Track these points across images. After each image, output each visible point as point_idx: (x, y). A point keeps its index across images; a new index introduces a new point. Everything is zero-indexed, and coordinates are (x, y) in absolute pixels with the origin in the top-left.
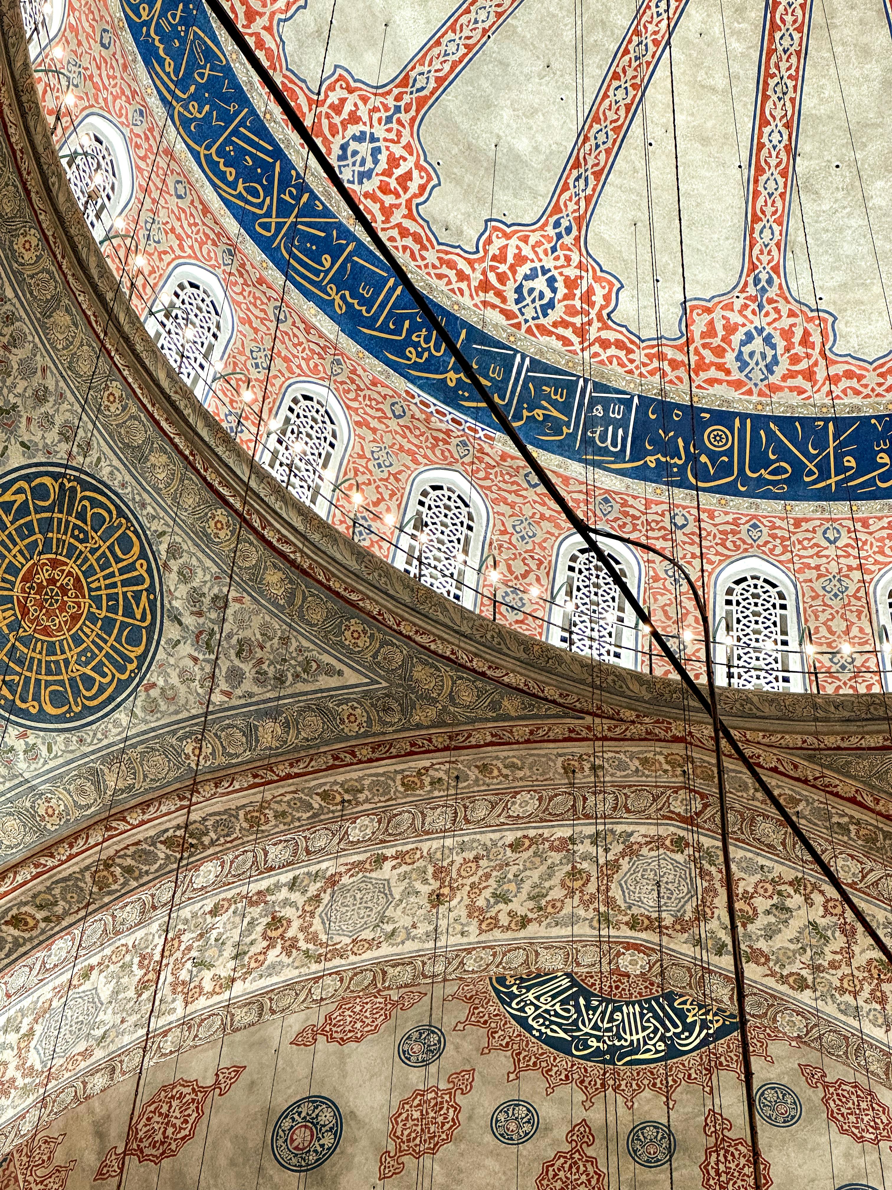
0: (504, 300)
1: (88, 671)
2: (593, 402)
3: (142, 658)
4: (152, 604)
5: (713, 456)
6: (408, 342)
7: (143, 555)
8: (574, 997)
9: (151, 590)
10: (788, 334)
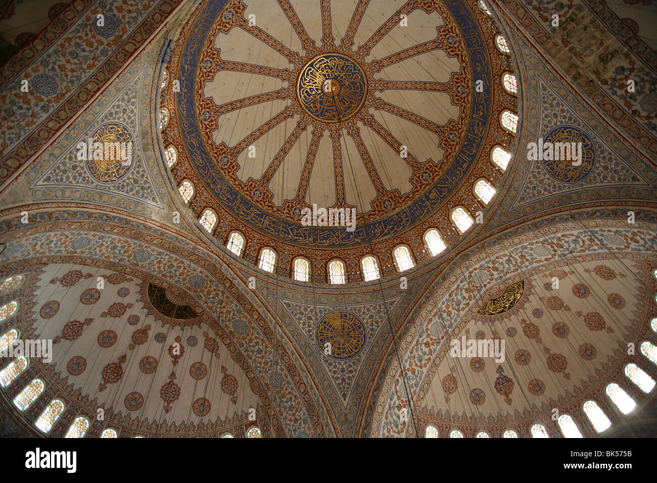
0: (384, 211)
1: (357, 339)
2: (410, 211)
3: (364, 329)
4: (358, 320)
5: (434, 199)
6: (375, 234)
7: (350, 314)
8: (494, 302)
9: (356, 318)
10: (427, 169)
